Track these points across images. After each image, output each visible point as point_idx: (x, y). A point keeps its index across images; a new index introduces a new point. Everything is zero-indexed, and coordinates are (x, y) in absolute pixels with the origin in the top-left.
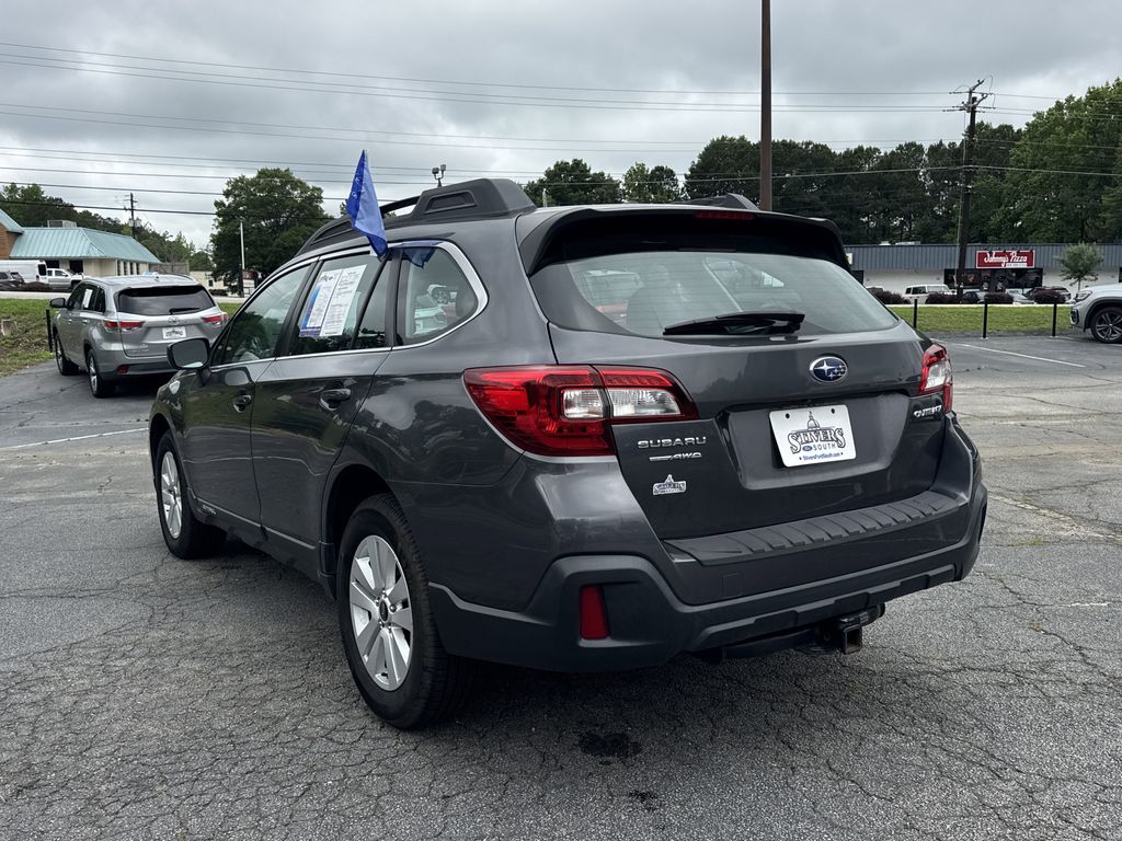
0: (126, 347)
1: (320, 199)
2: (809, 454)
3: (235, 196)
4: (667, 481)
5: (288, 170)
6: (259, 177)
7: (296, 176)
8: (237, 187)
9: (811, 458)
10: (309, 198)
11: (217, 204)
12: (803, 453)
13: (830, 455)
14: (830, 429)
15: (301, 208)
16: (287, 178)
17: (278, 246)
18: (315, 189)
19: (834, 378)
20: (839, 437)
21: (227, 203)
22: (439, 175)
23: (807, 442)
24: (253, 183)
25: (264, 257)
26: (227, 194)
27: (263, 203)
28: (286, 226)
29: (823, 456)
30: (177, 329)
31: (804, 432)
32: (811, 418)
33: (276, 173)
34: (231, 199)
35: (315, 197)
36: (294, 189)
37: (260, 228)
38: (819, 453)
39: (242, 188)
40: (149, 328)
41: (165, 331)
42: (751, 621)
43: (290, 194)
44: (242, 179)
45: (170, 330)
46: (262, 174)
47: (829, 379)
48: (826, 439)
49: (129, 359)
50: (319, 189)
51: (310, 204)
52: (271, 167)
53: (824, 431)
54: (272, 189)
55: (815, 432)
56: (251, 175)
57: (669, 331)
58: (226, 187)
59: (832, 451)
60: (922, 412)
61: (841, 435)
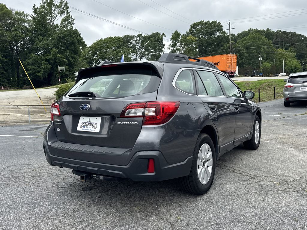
0: (289, 93)
4: (58, 128)
12: (83, 128)
13: (90, 130)
14: (93, 123)
19: (85, 109)
20: (95, 125)
23: (85, 125)
29: (88, 130)
30: (304, 88)
31: (86, 123)
32: (89, 120)
38: (87, 128)
40: (295, 87)
41: (300, 88)
45: (302, 88)
47: (84, 109)
48: (91, 125)
49: (289, 96)
53: (91, 123)
55: (88, 123)
57: (69, 96)
59: (91, 129)
60: (122, 123)
61: (96, 125)
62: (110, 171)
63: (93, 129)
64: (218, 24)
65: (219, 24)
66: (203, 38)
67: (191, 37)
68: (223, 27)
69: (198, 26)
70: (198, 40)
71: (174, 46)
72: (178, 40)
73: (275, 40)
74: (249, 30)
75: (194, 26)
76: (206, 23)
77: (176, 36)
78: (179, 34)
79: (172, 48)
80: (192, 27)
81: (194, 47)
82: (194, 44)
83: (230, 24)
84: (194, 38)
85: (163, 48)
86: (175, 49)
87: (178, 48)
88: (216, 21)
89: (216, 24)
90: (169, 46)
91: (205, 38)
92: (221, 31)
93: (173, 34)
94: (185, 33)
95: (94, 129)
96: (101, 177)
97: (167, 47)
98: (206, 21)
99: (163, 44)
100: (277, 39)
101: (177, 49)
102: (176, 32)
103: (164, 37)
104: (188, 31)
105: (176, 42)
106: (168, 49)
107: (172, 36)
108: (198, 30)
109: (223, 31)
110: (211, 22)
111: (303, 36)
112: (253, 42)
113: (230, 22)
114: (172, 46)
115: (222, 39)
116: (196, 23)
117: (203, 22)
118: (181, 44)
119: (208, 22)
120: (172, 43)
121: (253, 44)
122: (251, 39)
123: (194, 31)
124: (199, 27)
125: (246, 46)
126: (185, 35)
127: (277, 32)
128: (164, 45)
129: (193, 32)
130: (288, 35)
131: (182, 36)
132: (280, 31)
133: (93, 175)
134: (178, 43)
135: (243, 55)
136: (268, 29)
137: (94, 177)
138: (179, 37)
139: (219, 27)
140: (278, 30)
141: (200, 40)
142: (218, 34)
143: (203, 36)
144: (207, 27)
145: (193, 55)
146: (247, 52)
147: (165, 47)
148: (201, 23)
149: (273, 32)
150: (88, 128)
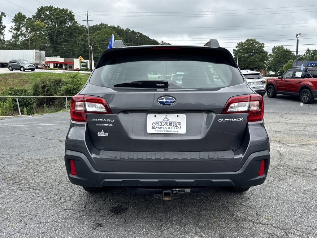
1: (263, 46)
2: (160, 130)
3: (239, 47)
4: (102, 132)
5: (255, 39)
6: (246, 41)
7: (257, 40)
8: (240, 45)
9: (160, 131)
10: (260, 46)
11: (234, 50)
12: (157, 129)
14: (174, 122)
15: (257, 50)
16: (254, 41)
17: (249, 61)
18: (262, 44)
19: (169, 104)
20: (178, 125)
21: (236, 50)
22: (297, 37)
23: (161, 126)
24: (245, 43)
25: (245, 65)
26: (237, 47)
27: (246, 49)
28: (253, 55)
29: (167, 131)
31: (161, 122)
32: (166, 118)
33: (251, 40)
34: (238, 48)
35: (262, 46)
36: (256, 44)
37: (245, 56)
38: (165, 130)
39: (241, 45)
42: (121, 180)
43: (255, 46)
44: (241, 43)
46: (247, 40)
47: (166, 104)
48: (171, 125)
50: (264, 44)
51: (260, 48)
52: (250, 38)
53: (171, 122)
54: (250, 45)
55: (166, 122)
56: (244, 41)
57: (116, 86)
58: (236, 45)
59: (173, 130)
60: (224, 120)
61: (180, 125)
62: (213, 180)
63: (175, 129)
64: (69, 12)
65: (71, 12)
66: (53, 25)
67: (38, 22)
68: (75, 17)
69: (47, 10)
70: (48, 27)
71: (18, 29)
72: (22, 23)
73: (125, 38)
74: (100, 25)
75: (42, 10)
76: (55, 9)
77: (19, 18)
78: (24, 17)
79: (16, 32)
80: (39, 11)
81: (43, 34)
82: (43, 30)
83: (87, 15)
84: (42, 24)
85: (2, 29)
86: (19, 33)
87: (23, 32)
88: (67, 9)
89: (67, 12)
90: (11, 29)
91: (55, 25)
92: (73, 21)
93: (16, 15)
94: (31, 16)
95: (177, 130)
96: (188, 190)
97: (9, 30)
98: (56, 7)
99: (2, 25)
100: (126, 37)
101: (21, 34)
102: (20, 14)
103: (3, 18)
104: (35, 15)
105: (20, 25)
106: (10, 33)
107: (15, 17)
108: (46, 15)
109: (75, 21)
110: (61, 9)
111: (148, 38)
112: (106, 37)
113: (87, 13)
114: (15, 29)
115: (75, 30)
116: (44, 7)
117: (51, 7)
118: (27, 29)
119: (58, 8)
120: (15, 26)
121: (106, 39)
122: (104, 34)
123: (42, 16)
124: (48, 13)
125: (100, 41)
126: (31, 18)
127: (126, 31)
128: (5, 27)
129: (40, 17)
130: (136, 35)
131: (27, 20)
132: (129, 30)
133: (174, 190)
134: (22, 26)
135: (97, 49)
136: (118, 27)
137: (176, 191)
138: (23, 20)
139: (71, 17)
140: (127, 29)
141: (50, 28)
142: (70, 23)
143: (53, 23)
144: (57, 14)
145: (43, 43)
146: (101, 47)
147: (5, 29)
148: (50, 8)
149: (123, 29)
150: (168, 129)
